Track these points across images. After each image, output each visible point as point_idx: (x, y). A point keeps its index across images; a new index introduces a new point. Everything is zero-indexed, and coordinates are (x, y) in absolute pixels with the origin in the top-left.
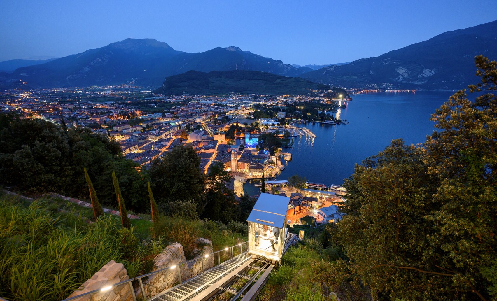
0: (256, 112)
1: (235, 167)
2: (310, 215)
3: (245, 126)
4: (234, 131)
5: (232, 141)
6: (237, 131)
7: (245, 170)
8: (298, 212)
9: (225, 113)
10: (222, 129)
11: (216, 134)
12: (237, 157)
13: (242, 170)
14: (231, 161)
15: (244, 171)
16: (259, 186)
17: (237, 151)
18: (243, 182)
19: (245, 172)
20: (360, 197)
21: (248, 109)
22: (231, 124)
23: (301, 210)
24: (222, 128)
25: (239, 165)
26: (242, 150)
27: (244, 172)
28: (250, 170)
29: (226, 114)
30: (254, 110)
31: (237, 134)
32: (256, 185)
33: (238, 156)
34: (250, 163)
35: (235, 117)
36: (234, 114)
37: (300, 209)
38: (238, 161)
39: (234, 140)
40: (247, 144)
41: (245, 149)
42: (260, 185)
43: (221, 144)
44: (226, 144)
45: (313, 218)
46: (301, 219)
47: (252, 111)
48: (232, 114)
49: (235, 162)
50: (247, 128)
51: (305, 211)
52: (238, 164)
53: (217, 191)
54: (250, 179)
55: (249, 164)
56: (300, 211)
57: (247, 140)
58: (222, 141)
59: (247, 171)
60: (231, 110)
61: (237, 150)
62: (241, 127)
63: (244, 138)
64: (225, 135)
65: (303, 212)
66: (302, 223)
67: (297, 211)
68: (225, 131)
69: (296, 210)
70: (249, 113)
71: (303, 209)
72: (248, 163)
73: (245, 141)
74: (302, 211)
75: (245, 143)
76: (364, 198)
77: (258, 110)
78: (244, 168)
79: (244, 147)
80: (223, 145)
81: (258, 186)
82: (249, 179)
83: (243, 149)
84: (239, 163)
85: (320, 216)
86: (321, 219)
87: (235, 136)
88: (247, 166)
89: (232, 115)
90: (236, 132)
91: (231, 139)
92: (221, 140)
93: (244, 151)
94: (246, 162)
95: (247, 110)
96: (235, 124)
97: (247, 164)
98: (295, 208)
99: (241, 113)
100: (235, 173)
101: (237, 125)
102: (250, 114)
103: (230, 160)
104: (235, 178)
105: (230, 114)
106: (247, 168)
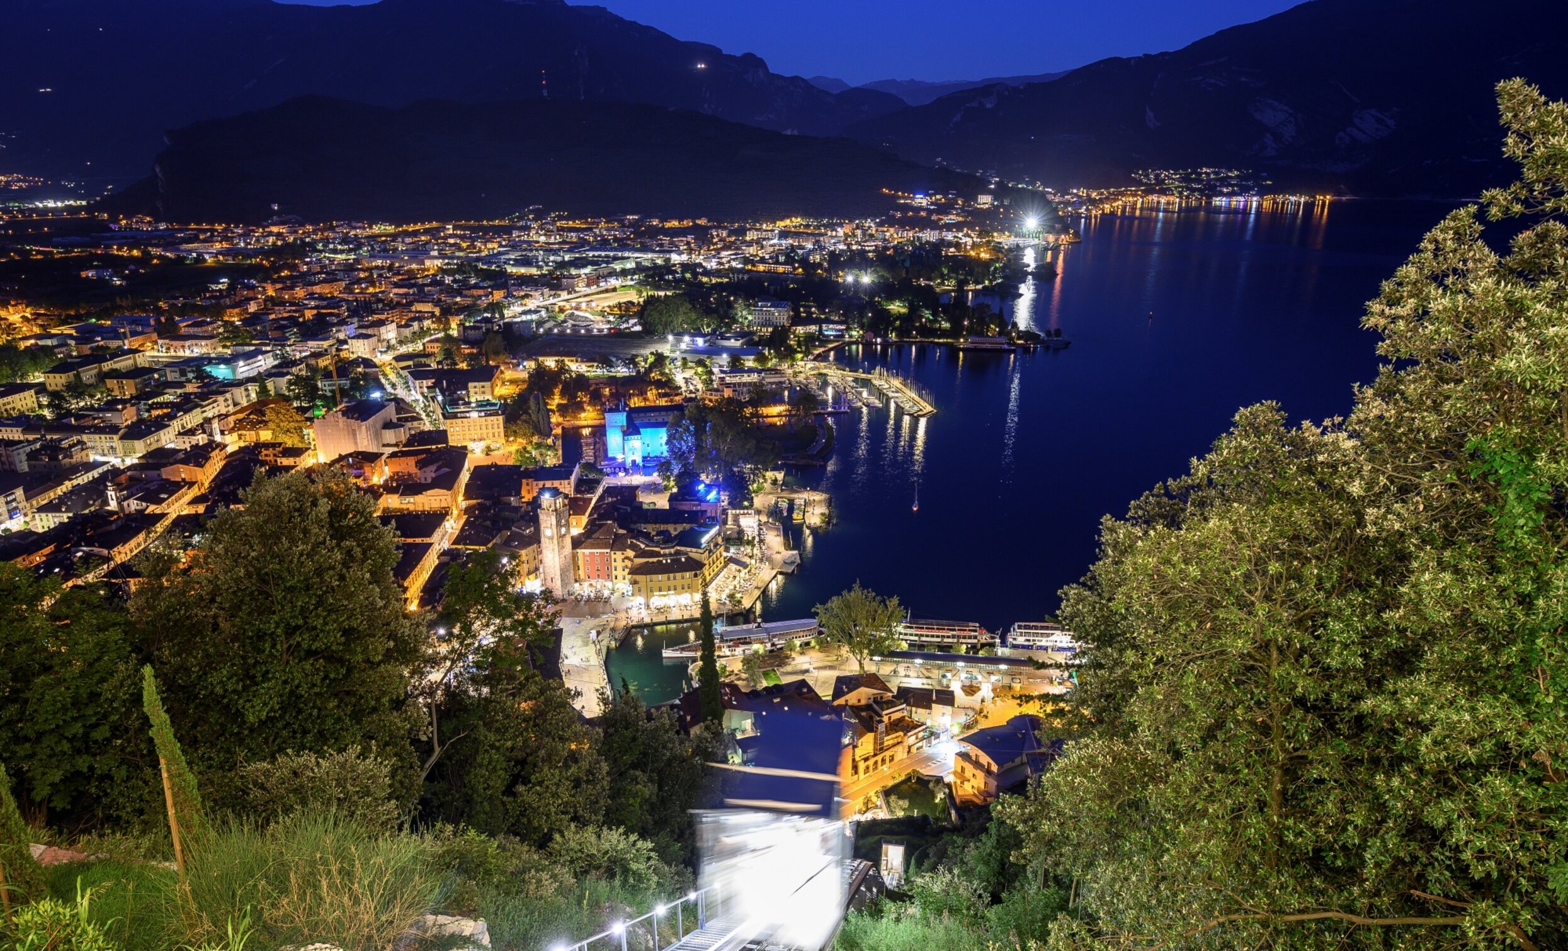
0: (650, 301)
1: (563, 572)
2: (925, 771)
3: (599, 372)
4: (550, 394)
5: (539, 446)
6: (563, 394)
7: (609, 584)
8: (871, 762)
9: (496, 307)
10: (488, 390)
11: (454, 416)
12: (568, 525)
13: (599, 584)
14: (539, 542)
15: (605, 587)
16: (686, 654)
17: (566, 496)
18: (605, 643)
19: (613, 592)
20: (1130, 656)
21: (614, 290)
22: (531, 365)
23: (882, 750)
24: (487, 384)
25: (581, 563)
26: (592, 490)
27: (606, 593)
28: (635, 582)
29: (502, 316)
30: (640, 292)
31: (562, 410)
32: (667, 653)
33: (573, 520)
34: (633, 547)
35: (547, 325)
36: (543, 313)
37: (880, 749)
38: (577, 543)
39: (550, 441)
40: (614, 459)
41: (608, 482)
42: (689, 649)
43: (487, 461)
44: (511, 462)
45: (939, 780)
46: (887, 793)
47: (633, 297)
48: (536, 312)
49: (561, 547)
50: (612, 381)
51: (900, 753)
52: (574, 557)
53: (485, 690)
54: (641, 626)
55: (630, 553)
56: (879, 758)
57: (614, 439)
58: (488, 451)
59: (623, 585)
60: (527, 296)
61: (568, 487)
62: (581, 377)
63: (599, 432)
64: (501, 418)
65: (892, 758)
66: (891, 812)
67: (866, 760)
68: (500, 398)
69: (859, 753)
70: (619, 306)
71: (894, 745)
72: (623, 549)
73: (605, 444)
74: (888, 754)
75: (606, 451)
76: (1144, 655)
77: (662, 294)
78: (609, 577)
79: (601, 471)
80: (495, 466)
81: (678, 654)
82: (633, 627)
83: (598, 482)
84: (580, 551)
85: (970, 770)
86: (973, 782)
87: (555, 419)
88: (619, 564)
89: (534, 317)
90: (556, 401)
91: (535, 439)
92: (483, 444)
93: (600, 491)
94: (617, 544)
95: (607, 291)
96: (550, 362)
97: (619, 555)
98: (855, 747)
99: (578, 308)
100: (564, 600)
101: (562, 369)
102: (625, 310)
103: (535, 539)
104: (564, 624)
105: (525, 313)
106: (620, 573)
